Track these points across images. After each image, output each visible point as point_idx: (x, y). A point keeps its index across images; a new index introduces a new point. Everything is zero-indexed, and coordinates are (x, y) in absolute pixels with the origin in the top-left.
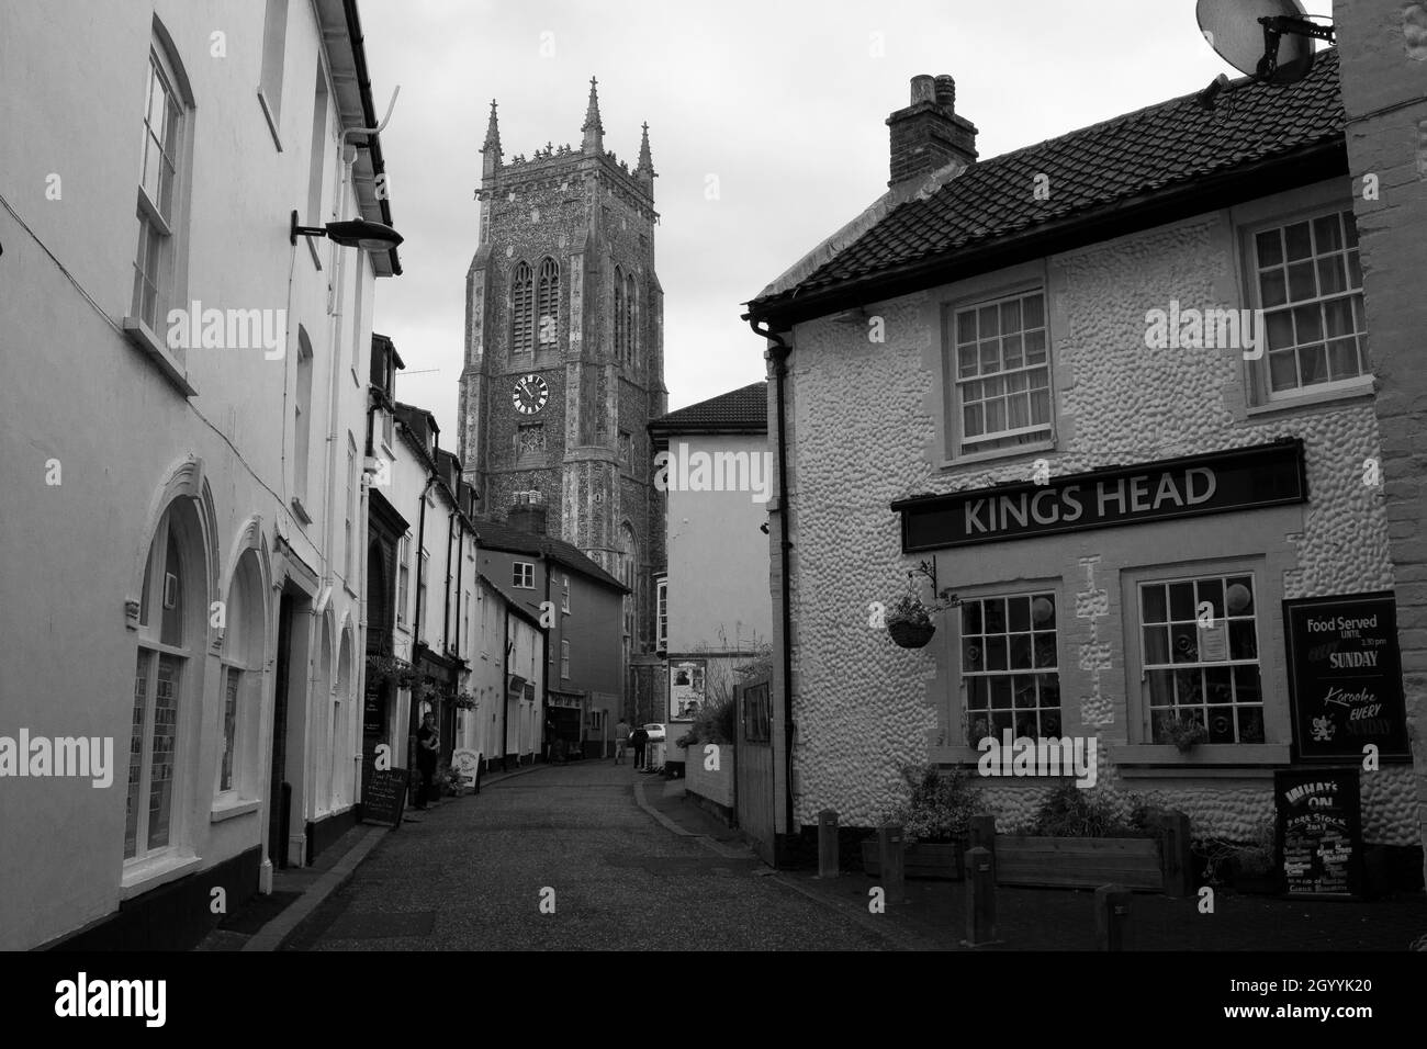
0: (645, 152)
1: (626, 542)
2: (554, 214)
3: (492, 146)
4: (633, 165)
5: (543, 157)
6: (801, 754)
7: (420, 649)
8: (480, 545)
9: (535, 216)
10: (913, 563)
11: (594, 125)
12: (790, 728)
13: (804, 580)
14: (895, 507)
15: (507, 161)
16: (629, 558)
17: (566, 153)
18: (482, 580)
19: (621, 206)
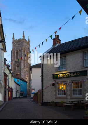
0: (29, 39)
1: (27, 77)
2: (20, 45)
3: (13, 38)
4: (28, 41)
5: (19, 39)
6: (44, 96)
7: (9, 87)
8: (14, 78)
9: (18, 45)
10: (54, 80)
11: (24, 36)
12: (43, 94)
13: (44, 81)
14: (52, 75)
15: (15, 40)
16: (27, 79)
17: (21, 39)
18: (14, 81)
19: (26, 45)
